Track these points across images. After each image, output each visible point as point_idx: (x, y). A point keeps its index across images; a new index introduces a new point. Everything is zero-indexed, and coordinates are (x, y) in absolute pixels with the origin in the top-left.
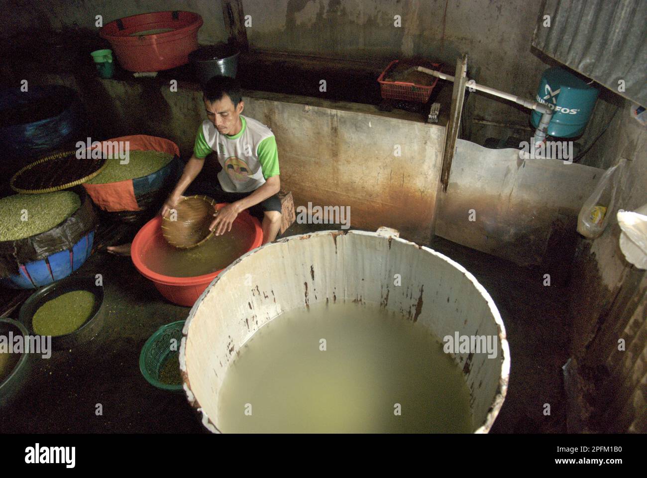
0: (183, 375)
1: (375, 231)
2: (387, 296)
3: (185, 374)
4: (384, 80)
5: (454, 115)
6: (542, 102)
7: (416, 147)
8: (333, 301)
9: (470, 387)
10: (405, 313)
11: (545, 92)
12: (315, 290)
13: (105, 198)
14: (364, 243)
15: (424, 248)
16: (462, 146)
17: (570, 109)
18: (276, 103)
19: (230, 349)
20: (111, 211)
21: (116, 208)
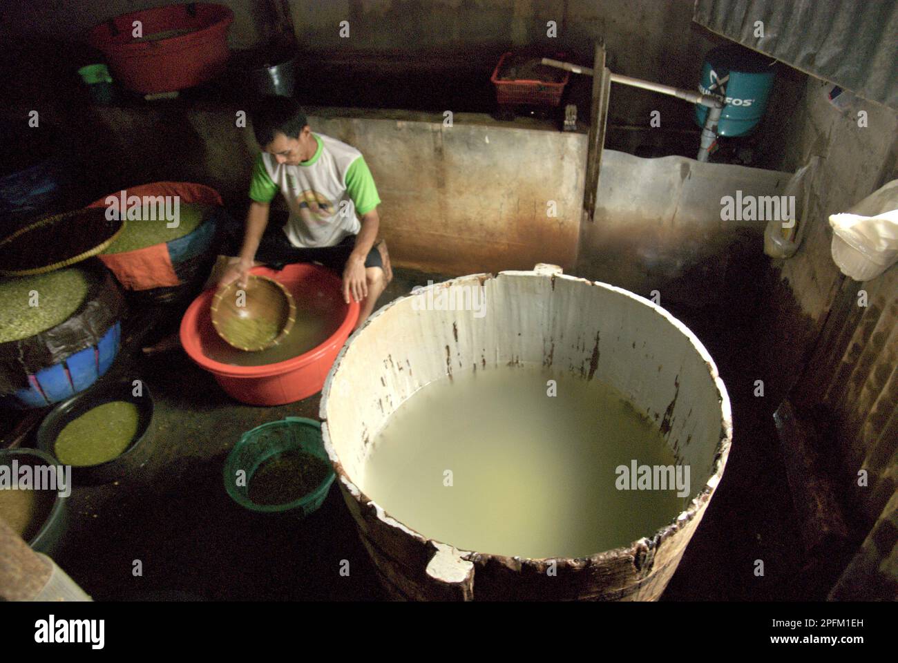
0: (337, 467)
1: (532, 269)
2: (552, 351)
3: (338, 465)
4: (499, 80)
5: (597, 119)
6: (708, 93)
7: (550, 165)
8: (482, 367)
9: (672, 448)
10: (576, 371)
11: (710, 80)
12: (459, 354)
13: (128, 271)
14: (519, 286)
15: (597, 283)
16: (609, 159)
17: (743, 100)
18: (355, 121)
19: (365, 440)
20: (138, 289)
21: (146, 285)
